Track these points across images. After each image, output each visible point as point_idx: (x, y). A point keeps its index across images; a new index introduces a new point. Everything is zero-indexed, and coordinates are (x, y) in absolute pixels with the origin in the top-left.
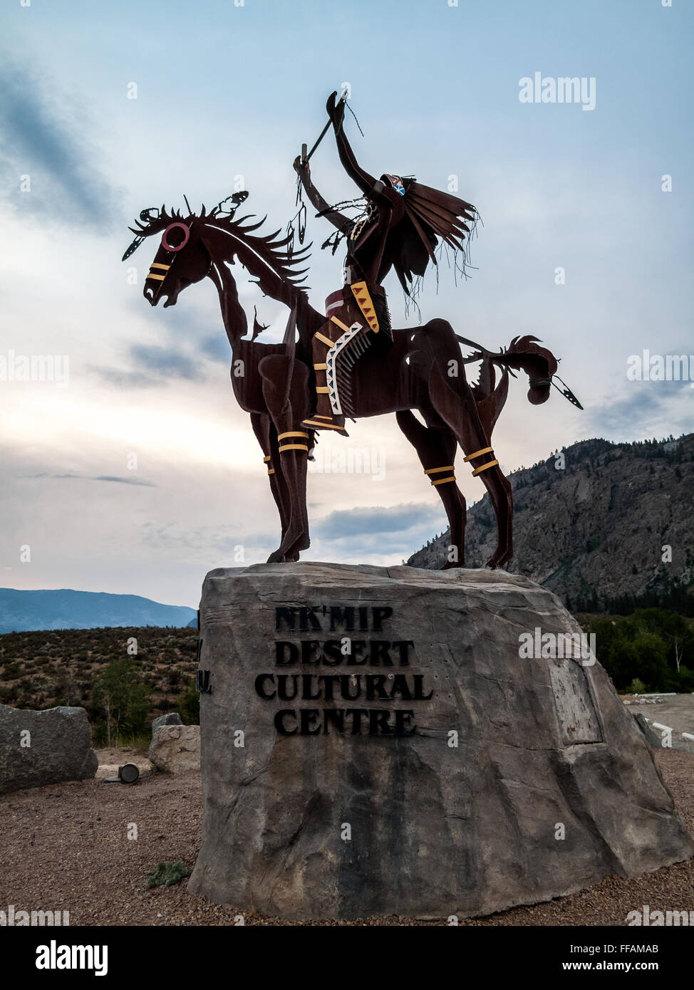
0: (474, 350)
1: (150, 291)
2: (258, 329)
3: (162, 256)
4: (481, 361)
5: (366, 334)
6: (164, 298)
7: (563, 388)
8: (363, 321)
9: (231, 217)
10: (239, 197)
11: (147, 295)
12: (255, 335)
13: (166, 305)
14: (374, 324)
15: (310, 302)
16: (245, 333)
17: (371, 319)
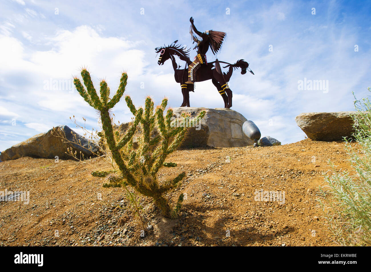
0: (228, 64)
1: (159, 63)
2: (180, 67)
3: (161, 56)
4: (229, 67)
5: (200, 64)
6: (162, 64)
7: (250, 70)
8: (199, 62)
9: (174, 46)
10: (176, 42)
11: (158, 63)
12: (179, 68)
13: (162, 65)
14: (202, 62)
15: (190, 60)
16: (177, 68)
17: (201, 61)
